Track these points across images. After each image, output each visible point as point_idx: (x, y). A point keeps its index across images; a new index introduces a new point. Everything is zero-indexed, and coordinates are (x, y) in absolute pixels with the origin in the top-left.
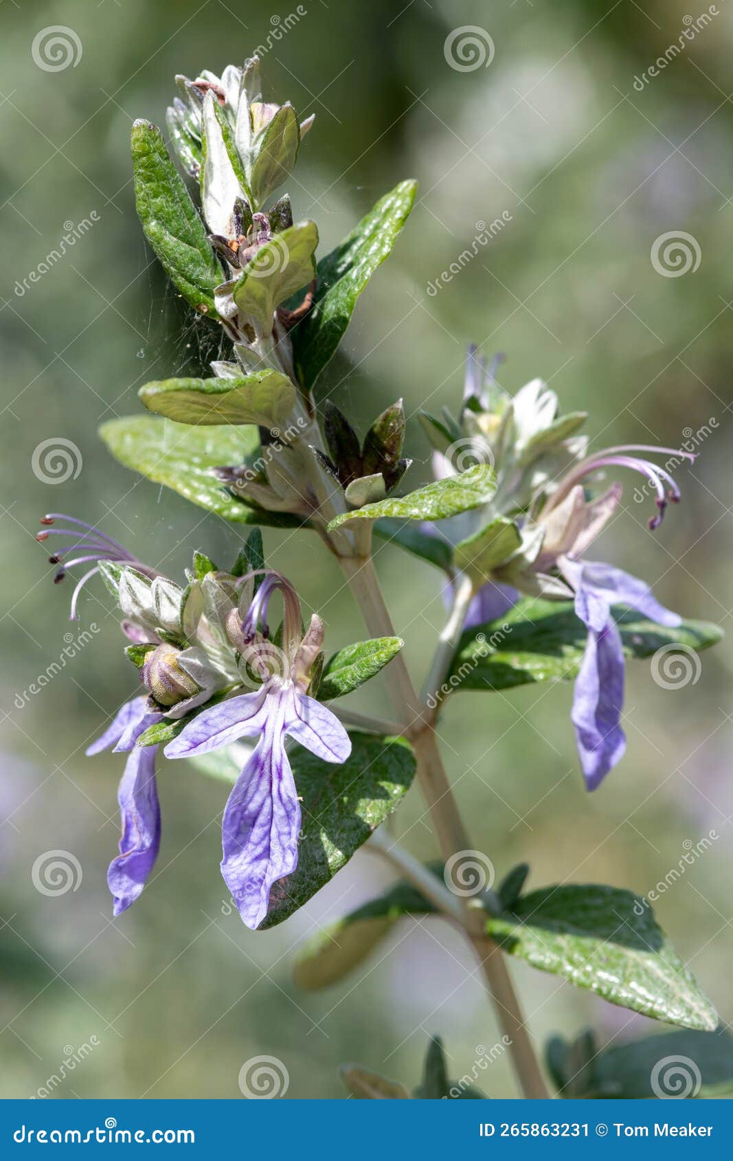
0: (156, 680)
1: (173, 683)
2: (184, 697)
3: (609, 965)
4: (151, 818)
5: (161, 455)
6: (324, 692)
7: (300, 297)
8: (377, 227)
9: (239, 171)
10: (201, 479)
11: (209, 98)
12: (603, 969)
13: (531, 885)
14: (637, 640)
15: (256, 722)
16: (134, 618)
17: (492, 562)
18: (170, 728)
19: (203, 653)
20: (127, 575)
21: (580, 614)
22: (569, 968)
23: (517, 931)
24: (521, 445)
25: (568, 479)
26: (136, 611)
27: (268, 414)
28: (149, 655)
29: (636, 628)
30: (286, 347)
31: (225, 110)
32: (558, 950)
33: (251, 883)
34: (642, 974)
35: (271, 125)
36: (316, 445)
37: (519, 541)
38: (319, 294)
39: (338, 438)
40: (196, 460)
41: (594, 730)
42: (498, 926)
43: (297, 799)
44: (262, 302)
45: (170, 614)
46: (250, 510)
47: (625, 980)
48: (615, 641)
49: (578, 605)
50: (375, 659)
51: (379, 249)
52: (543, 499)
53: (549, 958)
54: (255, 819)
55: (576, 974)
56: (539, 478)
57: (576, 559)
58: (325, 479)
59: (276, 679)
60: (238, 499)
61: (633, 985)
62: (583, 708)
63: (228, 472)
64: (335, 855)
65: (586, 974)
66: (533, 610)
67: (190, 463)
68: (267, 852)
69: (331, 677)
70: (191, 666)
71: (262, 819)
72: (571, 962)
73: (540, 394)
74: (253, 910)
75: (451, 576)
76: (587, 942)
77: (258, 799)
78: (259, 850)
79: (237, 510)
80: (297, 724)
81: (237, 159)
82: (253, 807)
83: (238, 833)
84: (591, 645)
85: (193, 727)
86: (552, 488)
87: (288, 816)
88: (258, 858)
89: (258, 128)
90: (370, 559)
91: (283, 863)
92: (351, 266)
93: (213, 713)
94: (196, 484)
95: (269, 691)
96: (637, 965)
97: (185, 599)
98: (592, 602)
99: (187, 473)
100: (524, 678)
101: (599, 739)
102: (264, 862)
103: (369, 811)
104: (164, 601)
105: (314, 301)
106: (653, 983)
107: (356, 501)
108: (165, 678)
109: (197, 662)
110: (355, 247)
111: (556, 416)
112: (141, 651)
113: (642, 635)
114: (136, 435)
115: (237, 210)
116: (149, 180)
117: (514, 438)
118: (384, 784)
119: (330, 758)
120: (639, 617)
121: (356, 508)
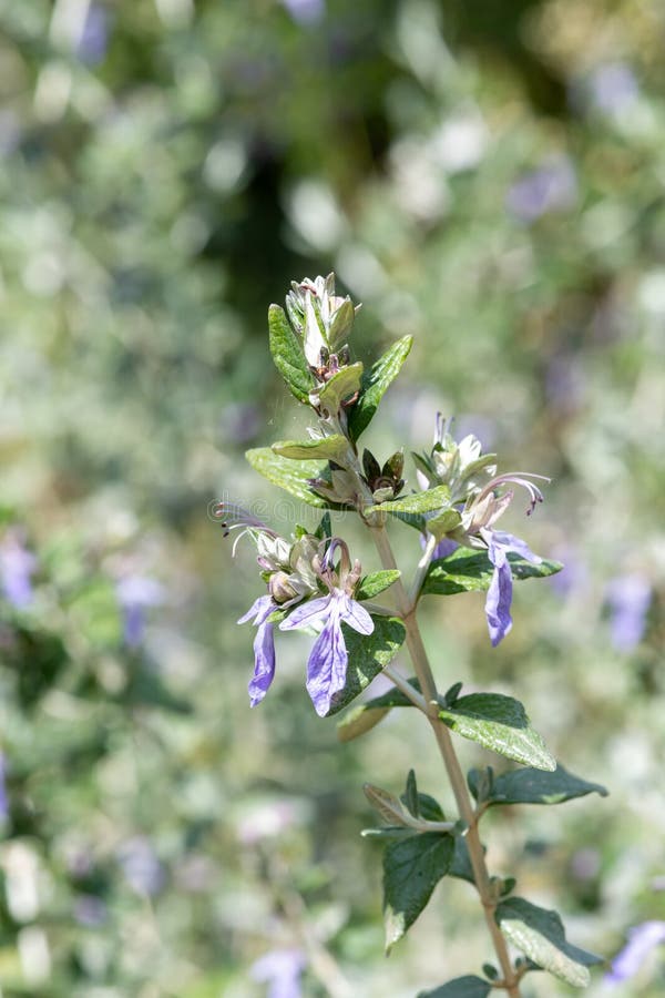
0: (276, 590)
1: (284, 592)
2: (290, 599)
3: (502, 737)
4: (271, 658)
5: (279, 470)
6: (360, 596)
7: (352, 395)
8: (392, 360)
9: (323, 333)
10: (299, 484)
11: (308, 293)
12: (499, 738)
13: (462, 694)
14: (520, 570)
15: (326, 612)
16: (265, 557)
17: (446, 529)
18: (282, 614)
19: (299, 576)
20: (262, 536)
21: (491, 558)
22: (480, 737)
23: (455, 717)
24: (463, 468)
25: (486, 488)
26: (266, 554)
27: (335, 455)
28: (272, 577)
29: (519, 563)
30: (344, 420)
31: (316, 299)
32: (476, 728)
33: (322, 693)
34: (518, 741)
35: (340, 309)
36: (360, 470)
37: (461, 519)
38: (362, 393)
39: (370, 467)
40: (296, 473)
41: (497, 617)
42: (445, 715)
43: (346, 652)
44: (333, 399)
45: (283, 557)
46: (323, 501)
47: (510, 744)
48: (508, 571)
49: (490, 553)
50: (387, 581)
51: (393, 372)
52: (474, 497)
53: (471, 732)
54: (325, 660)
55: (485, 740)
56: (471, 485)
57: (489, 529)
58: (363, 489)
59: (336, 590)
60: (318, 496)
61: (514, 747)
62: (491, 605)
63: (313, 481)
64: (364, 680)
65: (490, 741)
66: (467, 553)
67: (293, 475)
68: (330, 678)
69: (363, 589)
70: (294, 583)
71: (327, 661)
72: (482, 734)
73: (473, 442)
74: (322, 706)
75: (426, 536)
76: (491, 724)
77: (326, 651)
78: (326, 677)
79: (317, 501)
80: (347, 614)
81: (322, 325)
82: (323, 655)
83: (315, 668)
84: (496, 573)
85: (294, 614)
86: (478, 491)
87: (341, 660)
88: (325, 681)
89: (333, 311)
90: (384, 529)
91: (338, 684)
92: (377, 380)
93: (304, 607)
94: (296, 487)
95: (333, 596)
96: (515, 736)
97: (292, 550)
98: (497, 551)
99: (291, 481)
100: (461, 589)
101: (499, 621)
102: (328, 683)
103: (381, 657)
104: (280, 549)
105: (359, 396)
106: (524, 746)
107: (379, 500)
108: (280, 588)
109: (297, 581)
110: (380, 369)
111: (480, 455)
112: (268, 574)
113: (521, 567)
114: (264, 458)
115: (322, 353)
116: (278, 335)
117: (459, 465)
118: (389, 643)
119: (364, 632)
120: (520, 558)
121: (379, 504)
